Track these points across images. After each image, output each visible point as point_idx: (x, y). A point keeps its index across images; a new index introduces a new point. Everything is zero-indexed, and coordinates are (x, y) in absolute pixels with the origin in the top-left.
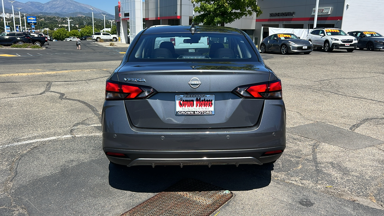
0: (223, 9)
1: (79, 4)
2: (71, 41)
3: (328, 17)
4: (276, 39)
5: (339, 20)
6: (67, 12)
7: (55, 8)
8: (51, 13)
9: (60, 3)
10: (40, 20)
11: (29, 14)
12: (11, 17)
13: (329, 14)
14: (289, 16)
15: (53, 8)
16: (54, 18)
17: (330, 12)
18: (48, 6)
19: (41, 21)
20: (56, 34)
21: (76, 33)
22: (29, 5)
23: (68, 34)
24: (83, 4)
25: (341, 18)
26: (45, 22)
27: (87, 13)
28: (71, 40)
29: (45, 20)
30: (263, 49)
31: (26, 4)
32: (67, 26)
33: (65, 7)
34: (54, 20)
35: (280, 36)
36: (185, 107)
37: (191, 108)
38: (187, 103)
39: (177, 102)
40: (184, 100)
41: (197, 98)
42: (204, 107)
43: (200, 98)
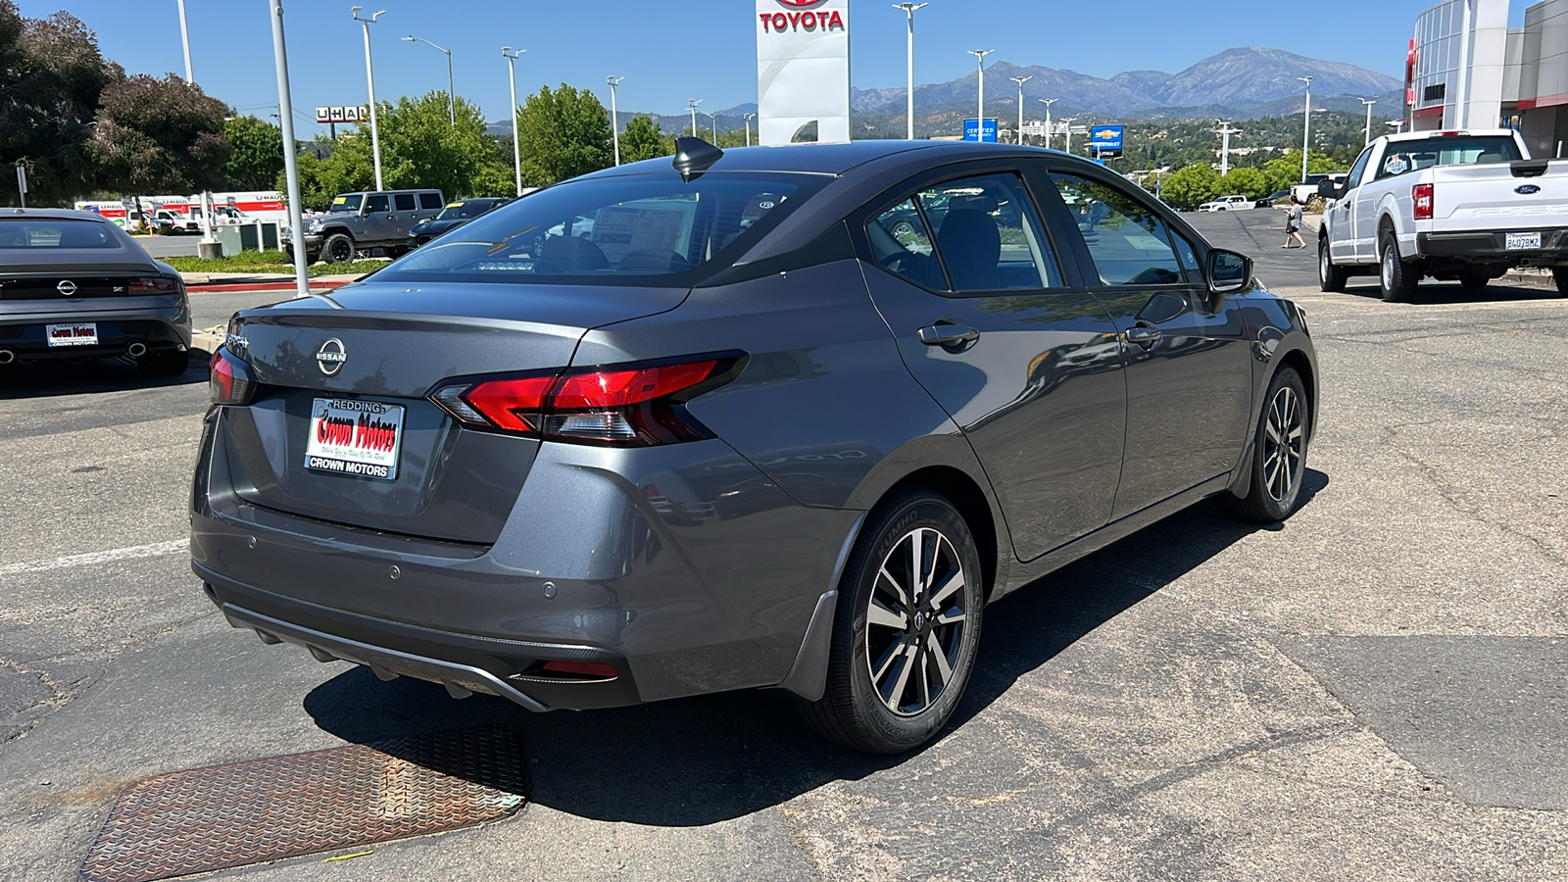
1: (1307, 64)
2: (1221, 211)
6: (1255, 98)
7: (1214, 88)
8: (1196, 108)
9: (1232, 66)
10: (1154, 137)
11: (1119, 117)
12: (1057, 132)
15: (1206, 88)
16: (1205, 124)
18: (1188, 82)
19: (1154, 142)
20: (1173, 188)
21: (1246, 181)
22: (1124, 86)
23: (1215, 187)
24: (1324, 63)
26: (1169, 144)
27: (1336, 95)
28: (1224, 209)
29: (1172, 135)
31: (1112, 80)
32: (1245, 154)
33: (1251, 79)
34: (1203, 133)
36: (331, 442)
37: (342, 448)
38: (337, 430)
39: (315, 423)
40: (331, 418)
41: (362, 415)
42: (375, 448)
43: (369, 416)
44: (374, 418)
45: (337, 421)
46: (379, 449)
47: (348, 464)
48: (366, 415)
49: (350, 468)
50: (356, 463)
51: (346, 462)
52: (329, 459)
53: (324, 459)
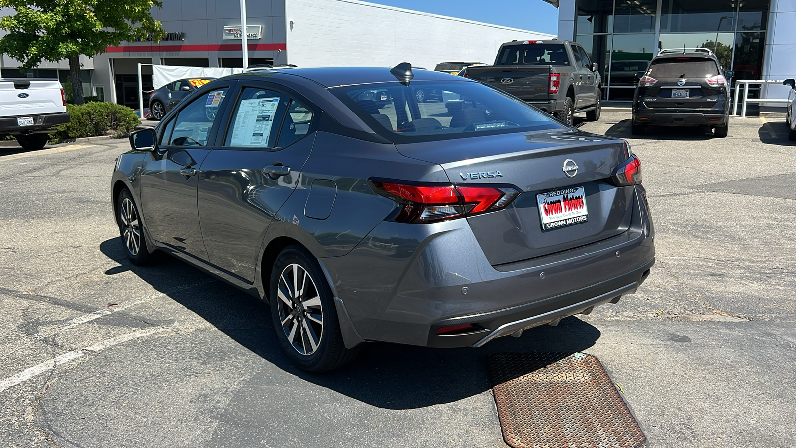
0: (78, 23)
3: (257, 45)
4: (188, 90)
5: (280, 51)
13: (260, 37)
14: (173, 40)
17: (260, 34)
25: (284, 47)
30: (158, 111)
35: (195, 83)
36: (552, 214)
37: (559, 214)
38: (554, 206)
39: (541, 207)
40: (548, 202)
41: (564, 196)
42: (575, 209)
43: (567, 196)
44: (570, 196)
45: (552, 203)
46: (577, 209)
47: (567, 220)
48: (565, 195)
49: (569, 222)
50: (571, 218)
51: (566, 220)
52: (557, 221)
53: (554, 222)
